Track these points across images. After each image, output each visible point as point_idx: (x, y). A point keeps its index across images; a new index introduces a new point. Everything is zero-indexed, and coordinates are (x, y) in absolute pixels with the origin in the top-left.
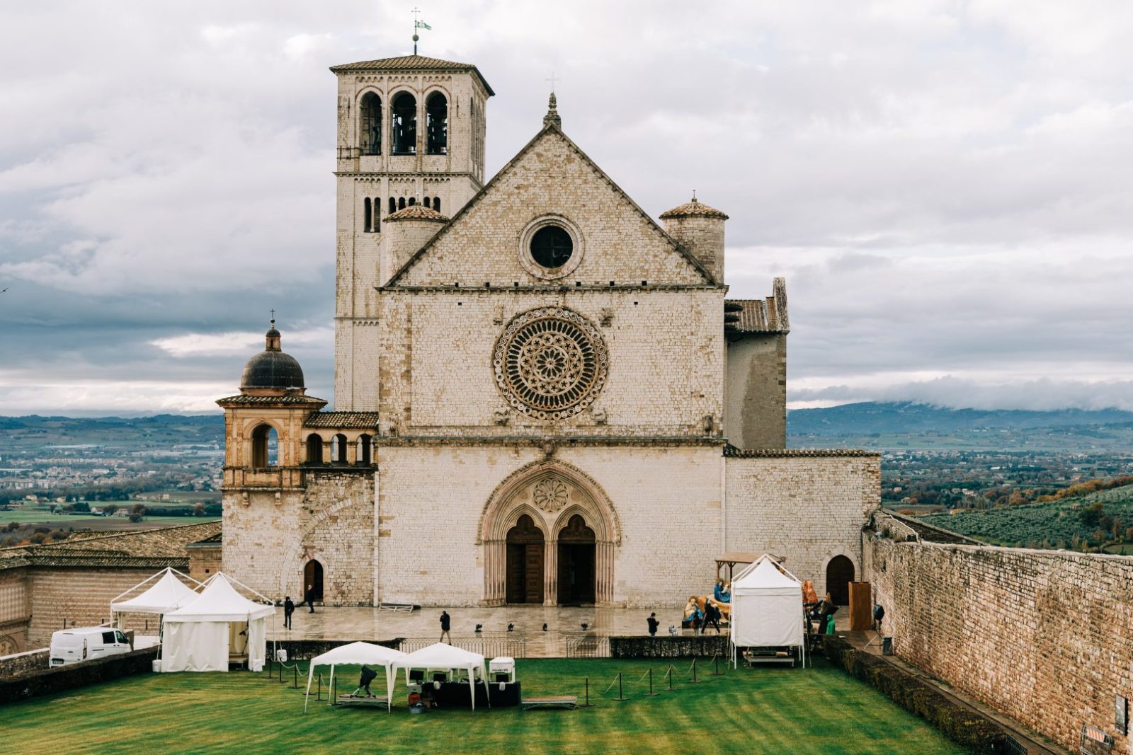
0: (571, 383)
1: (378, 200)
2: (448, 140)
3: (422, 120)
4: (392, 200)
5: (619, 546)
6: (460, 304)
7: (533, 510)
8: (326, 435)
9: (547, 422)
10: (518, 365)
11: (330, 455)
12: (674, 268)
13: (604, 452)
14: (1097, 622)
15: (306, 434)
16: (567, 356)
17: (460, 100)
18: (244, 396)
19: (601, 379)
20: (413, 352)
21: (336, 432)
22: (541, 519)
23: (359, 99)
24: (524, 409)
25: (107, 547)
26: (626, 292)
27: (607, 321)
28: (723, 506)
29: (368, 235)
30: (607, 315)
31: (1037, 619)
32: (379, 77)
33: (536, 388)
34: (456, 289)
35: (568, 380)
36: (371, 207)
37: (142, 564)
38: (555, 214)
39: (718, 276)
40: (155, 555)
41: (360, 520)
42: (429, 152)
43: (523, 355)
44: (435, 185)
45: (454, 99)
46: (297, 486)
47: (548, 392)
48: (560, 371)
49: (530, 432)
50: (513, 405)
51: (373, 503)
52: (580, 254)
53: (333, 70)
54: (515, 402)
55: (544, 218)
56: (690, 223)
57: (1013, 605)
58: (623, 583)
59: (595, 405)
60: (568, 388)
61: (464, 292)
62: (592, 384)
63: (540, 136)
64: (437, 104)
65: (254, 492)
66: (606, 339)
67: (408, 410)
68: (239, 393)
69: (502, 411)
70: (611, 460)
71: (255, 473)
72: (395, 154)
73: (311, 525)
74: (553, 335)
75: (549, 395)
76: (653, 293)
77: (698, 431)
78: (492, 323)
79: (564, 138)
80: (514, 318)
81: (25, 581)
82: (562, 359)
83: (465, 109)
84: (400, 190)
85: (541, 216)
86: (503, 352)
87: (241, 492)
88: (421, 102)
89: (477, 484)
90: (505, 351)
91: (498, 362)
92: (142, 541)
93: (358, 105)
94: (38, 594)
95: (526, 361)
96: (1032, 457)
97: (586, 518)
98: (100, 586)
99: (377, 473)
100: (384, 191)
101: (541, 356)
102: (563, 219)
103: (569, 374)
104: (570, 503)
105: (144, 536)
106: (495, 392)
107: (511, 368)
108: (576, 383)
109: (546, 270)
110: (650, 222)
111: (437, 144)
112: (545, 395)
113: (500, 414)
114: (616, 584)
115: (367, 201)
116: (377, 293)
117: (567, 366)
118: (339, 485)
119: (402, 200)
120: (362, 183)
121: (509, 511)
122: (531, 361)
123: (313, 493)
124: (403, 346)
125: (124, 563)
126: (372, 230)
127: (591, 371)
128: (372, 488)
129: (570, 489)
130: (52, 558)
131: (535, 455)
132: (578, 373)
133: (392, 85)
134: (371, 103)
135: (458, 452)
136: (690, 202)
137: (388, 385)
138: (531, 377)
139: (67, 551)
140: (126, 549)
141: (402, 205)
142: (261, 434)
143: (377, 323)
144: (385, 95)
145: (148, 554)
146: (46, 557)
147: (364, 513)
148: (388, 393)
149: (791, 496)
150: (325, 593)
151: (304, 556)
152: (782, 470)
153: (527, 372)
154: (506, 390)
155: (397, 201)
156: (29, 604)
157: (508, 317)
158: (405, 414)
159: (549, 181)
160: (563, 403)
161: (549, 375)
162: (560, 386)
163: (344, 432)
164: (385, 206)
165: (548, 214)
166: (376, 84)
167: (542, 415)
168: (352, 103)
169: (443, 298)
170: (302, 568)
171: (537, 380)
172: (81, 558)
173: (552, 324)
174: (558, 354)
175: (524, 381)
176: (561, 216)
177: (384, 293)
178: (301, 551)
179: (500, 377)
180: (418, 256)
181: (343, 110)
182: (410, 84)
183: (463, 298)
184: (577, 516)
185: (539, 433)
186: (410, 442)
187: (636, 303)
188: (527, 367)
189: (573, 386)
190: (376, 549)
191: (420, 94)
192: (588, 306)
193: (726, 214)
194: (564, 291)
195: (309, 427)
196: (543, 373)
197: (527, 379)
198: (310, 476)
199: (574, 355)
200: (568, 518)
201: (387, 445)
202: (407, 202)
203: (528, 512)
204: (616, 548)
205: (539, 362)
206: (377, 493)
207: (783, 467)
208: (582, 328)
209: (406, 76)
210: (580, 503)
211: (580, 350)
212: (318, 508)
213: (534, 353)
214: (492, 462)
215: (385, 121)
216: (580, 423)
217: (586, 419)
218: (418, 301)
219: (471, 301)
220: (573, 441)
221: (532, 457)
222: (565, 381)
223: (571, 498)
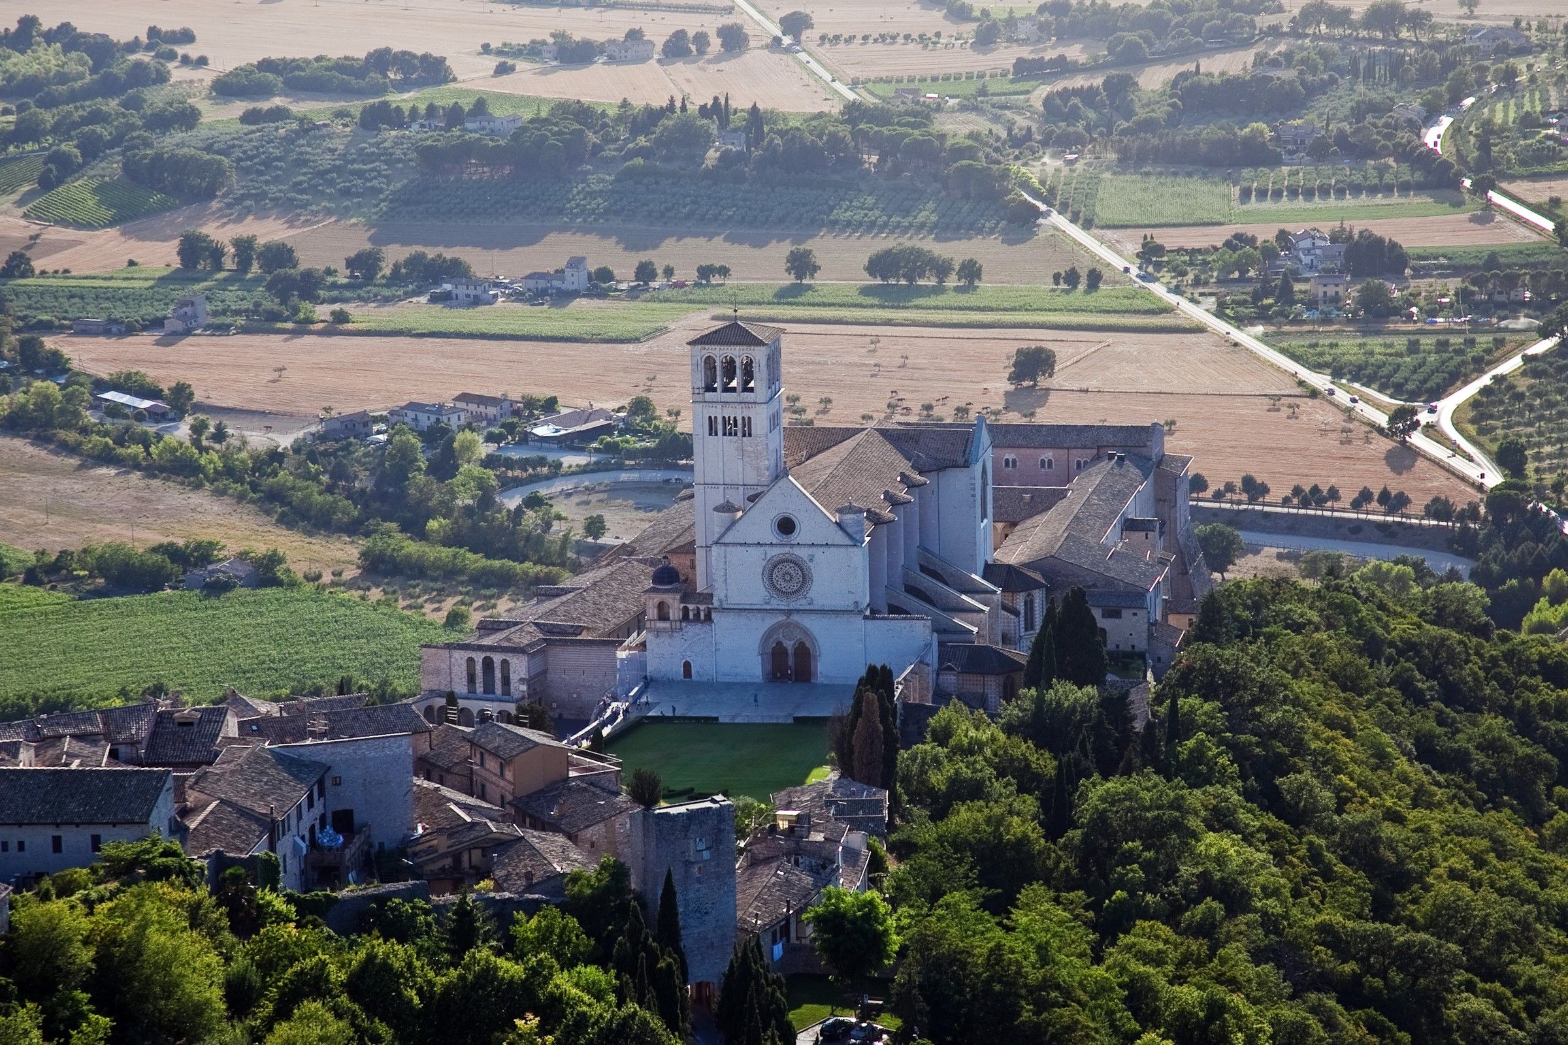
0: (797, 586)
1: (716, 418)
5: (820, 656)
6: (747, 551)
7: (782, 640)
8: (691, 607)
9: (787, 603)
10: (773, 578)
11: (692, 615)
12: (840, 538)
13: (813, 616)
15: (682, 605)
16: (794, 575)
19: (810, 585)
20: (727, 572)
21: (695, 605)
22: (786, 643)
23: (703, 360)
24: (776, 597)
26: (818, 548)
27: (811, 560)
29: (711, 437)
30: (811, 557)
32: (714, 345)
33: (781, 588)
34: (745, 544)
36: (712, 422)
38: (787, 513)
41: (707, 643)
43: (775, 573)
44: (748, 410)
46: (679, 629)
47: (787, 590)
48: (792, 581)
49: (779, 607)
50: (772, 595)
51: (712, 636)
52: (798, 530)
55: (782, 514)
56: (846, 517)
58: (821, 673)
59: (808, 596)
60: (795, 588)
61: (749, 546)
62: (806, 587)
65: (659, 631)
66: (811, 568)
67: (726, 596)
69: (767, 597)
70: (814, 619)
71: (660, 623)
72: (725, 392)
73: (685, 646)
74: (788, 566)
76: (831, 548)
77: (851, 609)
78: (761, 560)
80: (771, 558)
81: (545, 652)
82: (792, 576)
84: (728, 413)
86: (767, 572)
87: (654, 631)
89: (757, 628)
91: (765, 577)
93: (703, 364)
95: (777, 576)
97: (805, 643)
99: (713, 623)
100: (718, 412)
101: (783, 574)
103: (796, 582)
104: (798, 637)
106: (764, 589)
107: (771, 579)
108: (799, 586)
109: (785, 537)
112: (785, 591)
113: (766, 599)
114: (818, 673)
115: (710, 418)
117: (795, 579)
118: (697, 628)
119: (730, 417)
120: (707, 408)
121: (771, 640)
122: (779, 577)
123: (686, 632)
124: (723, 569)
126: (713, 434)
127: (805, 581)
128: (711, 629)
129: (798, 631)
132: (799, 582)
133: (722, 352)
135: (749, 615)
138: (779, 583)
142: (661, 606)
144: (718, 358)
147: (708, 641)
148: (717, 589)
149: (893, 637)
150: (693, 675)
151: (683, 660)
153: (777, 581)
154: (768, 589)
155: (727, 418)
157: (769, 557)
158: (725, 598)
159: (784, 498)
160: (793, 594)
161: (787, 583)
162: (792, 587)
163: (698, 606)
164: (720, 421)
165: (784, 513)
166: (712, 351)
167: (784, 600)
168: (699, 362)
169: (739, 548)
170: (682, 665)
171: (782, 585)
173: (787, 561)
174: (791, 574)
176: (790, 514)
177: (713, 546)
178: (682, 658)
179: (765, 583)
180: (728, 529)
182: (732, 352)
183: (749, 549)
184: (802, 643)
185: (783, 607)
186: (727, 610)
187: (823, 552)
188: (777, 579)
190: (714, 657)
191: (738, 360)
192: (802, 553)
194: (792, 546)
195: (683, 603)
196: (784, 581)
197: (777, 584)
198: (684, 624)
199: (798, 574)
200: (798, 644)
201: (717, 611)
202: (732, 419)
203: (780, 640)
204: (819, 658)
205: (782, 577)
206: (713, 631)
207: (889, 624)
208: (800, 562)
209: (729, 348)
210: (803, 638)
211: (800, 572)
212: (688, 638)
213: (780, 573)
214: (764, 619)
216: (801, 603)
217: (803, 602)
218: (730, 549)
219: (752, 550)
220: (798, 611)
221: (782, 618)
222: (794, 585)
223: (799, 635)
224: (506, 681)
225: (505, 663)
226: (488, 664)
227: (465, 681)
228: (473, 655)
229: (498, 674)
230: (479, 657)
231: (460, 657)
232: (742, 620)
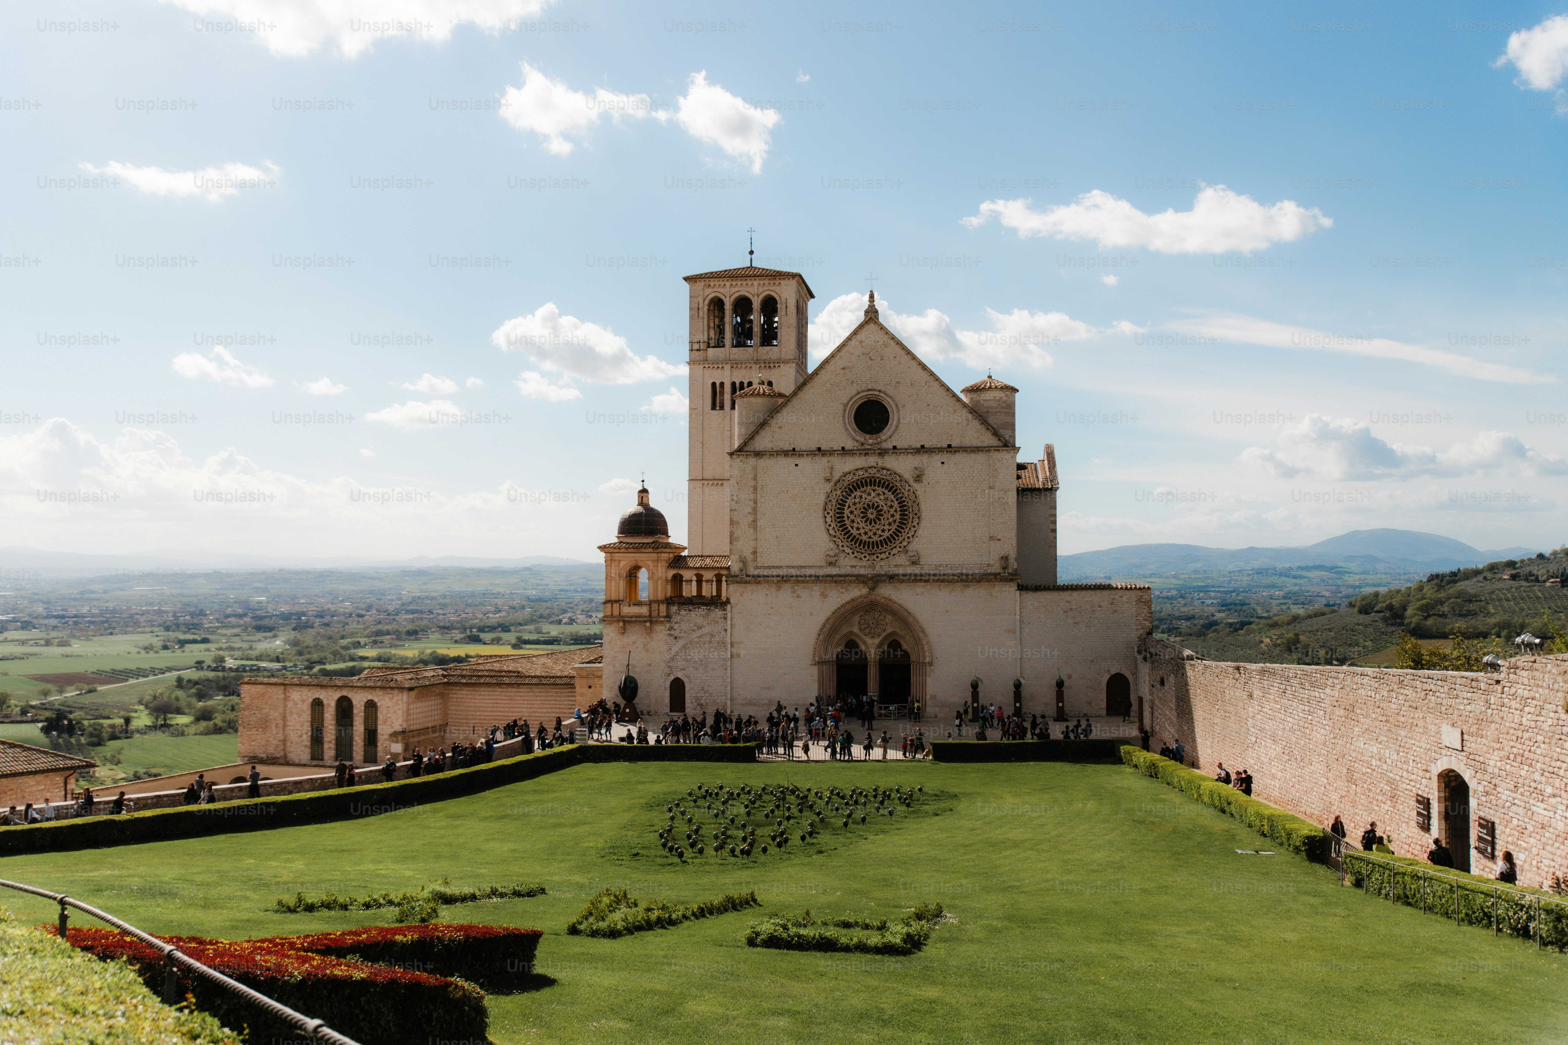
0: (889, 530)
1: (722, 384)
2: (779, 334)
3: (757, 318)
4: (734, 384)
5: (931, 666)
6: (797, 465)
7: (858, 636)
8: (687, 575)
9: (869, 563)
10: (845, 515)
11: (690, 590)
12: (974, 434)
13: (920, 588)
14: (1393, 730)
15: (671, 573)
16: (885, 508)
17: (789, 301)
18: (621, 542)
19: (914, 526)
20: (759, 505)
21: (696, 572)
22: (865, 643)
23: (706, 302)
24: (850, 551)
25: (505, 668)
26: (933, 454)
27: (918, 478)
28: (1018, 633)
29: (714, 412)
30: (919, 473)
31: (1327, 727)
32: (722, 284)
33: (860, 534)
34: (793, 452)
35: (887, 527)
36: (716, 390)
37: (535, 681)
38: (874, 390)
39: (1011, 440)
40: (543, 674)
41: (716, 644)
42: (763, 344)
43: (849, 507)
44: (769, 371)
45: (783, 300)
46: (664, 617)
47: (870, 537)
48: (880, 520)
49: (856, 571)
50: (841, 548)
51: (726, 630)
52: (895, 423)
53: (686, 279)
54: (843, 546)
55: (865, 393)
56: (989, 395)
57: (1301, 714)
58: (934, 697)
59: (910, 547)
60: (886, 534)
61: (801, 455)
62: (907, 530)
63: (861, 326)
64: (770, 306)
65: (628, 621)
66: (918, 493)
67: (755, 553)
68: (616, 540)
69: (831, 553)
70: (923, 594)
71: (630, 606)
72: (735, 347)
73: (675, 649)
74: (874, 491)
75: (871, 540)
76: (957, 455)
77: (996, 568)
78: (823, 481)
79: (882, 328)
80: (841, 477)
81: (442, 695)
82: (881, 510)
83: (792, 309)
84: (740, 376)
85: (863, 391)
87: (618, 621)
88: (756, 304)
89: (811, 614)
90: (834, 504)
91: (828, 513)
92: (532, 663)
93: (706, 308)
94: (452, 705)
95: (852, 512)
96: (1237, 595)
97: (902, 642)
98: (502, 699)
99: (729, 606)
100: (726, 377)
101: (864, 508)
102: (881, 394)
103: (887, 522)
104: (889, 630)
105: (534, 659)
106: (826, 537)
107: (840, 517)
108: (893, 530)
109: (868, 436)
110: (954, 395)
111: (769, 336)
112: (868, 540)
113: (831, 556)
114: (928, 697)
115: (714, 384)
116: (728, 456)
117: (885, 516)
118: (696, 616)
119: (742, 383)
120: (709, 370)
121: (838, 636)
122: (855, 512)
123: (676, 623)
124: (750, 500)
125: (520, 681)
126: (718, 408)
127: (906, 520)
128: (725, 618)
129: (889, 618)
130: (463, 676)
131: (860, 590)
132: (895, 521)
133: (733, 290)
134: (717, 304)
135: (796, 588)
136: (986, 378)
137: (738, 533)
138: (855, 525)
139: (475, 670)
140: (520, 669)
141: (742, 387)
142: (632, 574)
143: (722, 484)
144: (728, 299)
145: (538, 673)
146: (458, 676)
147: (718, 639)
148: (737, 539)
149: (1076, 623)
150: (687, 705)
151: (669, 674)
152: (1068, 602)
153: (853, 521)
154: (835, 536)
155: (738, 385)
156: (445, 714)
157: (837, 475)
158: (752, 556)
159: (870, 362)
160: (882, 546)
161: (870, 524)
162: (880, 532)
163: (702, 572)
164: (728, 388)
165: (869, 390)
166: (721, 290)
167: (865, 557)
168: (701, 305)
169: (782, 461)
170: (668, 684)
171: (859, 528)
172: (487, 676)
173: (873, 482)
174: (878, 506)
175: (850, 528)
176: (880, 391)
177: (734, 456)
178: (667, 670)
179: (830, 525)
180: (763, 425)
181: (694, 310)
182: (748, 289)
183: (800, 461)
184: (895, 640)
185: (862, 571)
186: (757, 580)
187: (943, 463)
188: (852, 517)
189: (891, 532)
190: (729, 669)
191: (756, 297)
192: (903, 466)
193: (1016, 387)
194: (883, 453)
195: (673, 567)
196: (866, 522)
197: (852, 527)
198: (674, 608)
199: (891, 507)
200: (887, 642)
201: (737, 582)
202: (746, 385)
203: (854, 638)
204: (928, 668)
205: (862, 512)
206: (729, 622)
207: (1068, 598)
208: (897, 484)
209: (744, 283)
210: (898, 630)
211: (896, 503)
212: (680, 635)
213: (858, 506)
214: (824, 595)
215: (727, 319)
216: (897, 563)
217: (902, 559)
218: (763, 463)
219: (805, 463)
220: (892, 578)
221: (857, 592)
222: (884, 529)
223: (890, 626)
224: (371, 736)
225: (371, 706)
226: (344, 708)
227: (306, 739)
228: (322, 694)
229: (359, 727)
230: (330, 699)
231: (301, 699)
232: (785, 596)
